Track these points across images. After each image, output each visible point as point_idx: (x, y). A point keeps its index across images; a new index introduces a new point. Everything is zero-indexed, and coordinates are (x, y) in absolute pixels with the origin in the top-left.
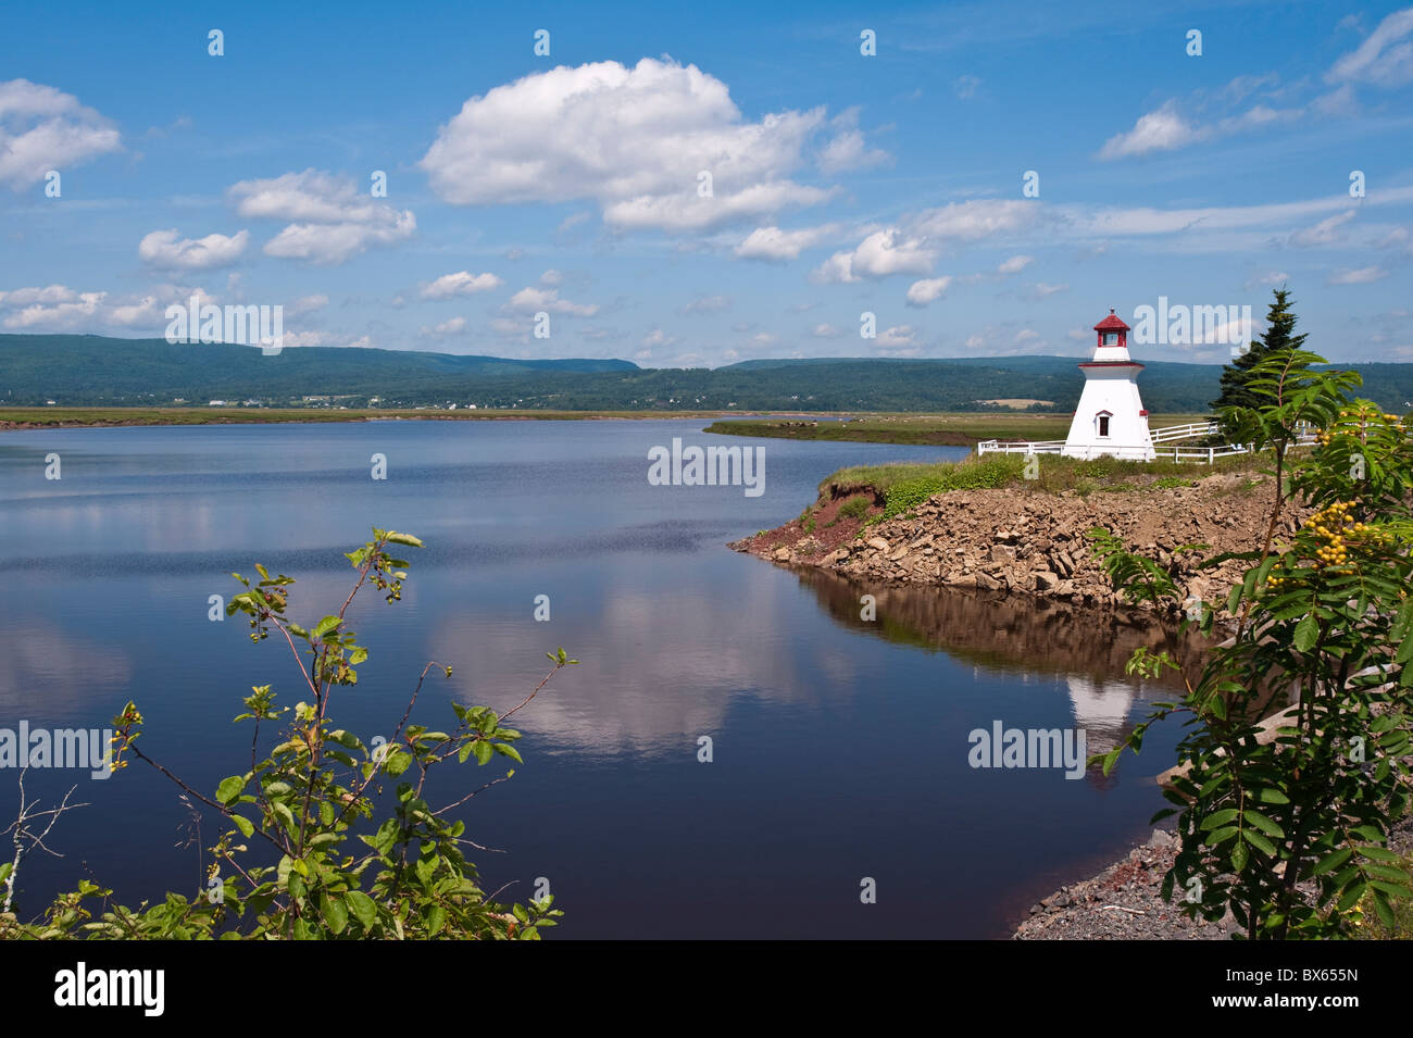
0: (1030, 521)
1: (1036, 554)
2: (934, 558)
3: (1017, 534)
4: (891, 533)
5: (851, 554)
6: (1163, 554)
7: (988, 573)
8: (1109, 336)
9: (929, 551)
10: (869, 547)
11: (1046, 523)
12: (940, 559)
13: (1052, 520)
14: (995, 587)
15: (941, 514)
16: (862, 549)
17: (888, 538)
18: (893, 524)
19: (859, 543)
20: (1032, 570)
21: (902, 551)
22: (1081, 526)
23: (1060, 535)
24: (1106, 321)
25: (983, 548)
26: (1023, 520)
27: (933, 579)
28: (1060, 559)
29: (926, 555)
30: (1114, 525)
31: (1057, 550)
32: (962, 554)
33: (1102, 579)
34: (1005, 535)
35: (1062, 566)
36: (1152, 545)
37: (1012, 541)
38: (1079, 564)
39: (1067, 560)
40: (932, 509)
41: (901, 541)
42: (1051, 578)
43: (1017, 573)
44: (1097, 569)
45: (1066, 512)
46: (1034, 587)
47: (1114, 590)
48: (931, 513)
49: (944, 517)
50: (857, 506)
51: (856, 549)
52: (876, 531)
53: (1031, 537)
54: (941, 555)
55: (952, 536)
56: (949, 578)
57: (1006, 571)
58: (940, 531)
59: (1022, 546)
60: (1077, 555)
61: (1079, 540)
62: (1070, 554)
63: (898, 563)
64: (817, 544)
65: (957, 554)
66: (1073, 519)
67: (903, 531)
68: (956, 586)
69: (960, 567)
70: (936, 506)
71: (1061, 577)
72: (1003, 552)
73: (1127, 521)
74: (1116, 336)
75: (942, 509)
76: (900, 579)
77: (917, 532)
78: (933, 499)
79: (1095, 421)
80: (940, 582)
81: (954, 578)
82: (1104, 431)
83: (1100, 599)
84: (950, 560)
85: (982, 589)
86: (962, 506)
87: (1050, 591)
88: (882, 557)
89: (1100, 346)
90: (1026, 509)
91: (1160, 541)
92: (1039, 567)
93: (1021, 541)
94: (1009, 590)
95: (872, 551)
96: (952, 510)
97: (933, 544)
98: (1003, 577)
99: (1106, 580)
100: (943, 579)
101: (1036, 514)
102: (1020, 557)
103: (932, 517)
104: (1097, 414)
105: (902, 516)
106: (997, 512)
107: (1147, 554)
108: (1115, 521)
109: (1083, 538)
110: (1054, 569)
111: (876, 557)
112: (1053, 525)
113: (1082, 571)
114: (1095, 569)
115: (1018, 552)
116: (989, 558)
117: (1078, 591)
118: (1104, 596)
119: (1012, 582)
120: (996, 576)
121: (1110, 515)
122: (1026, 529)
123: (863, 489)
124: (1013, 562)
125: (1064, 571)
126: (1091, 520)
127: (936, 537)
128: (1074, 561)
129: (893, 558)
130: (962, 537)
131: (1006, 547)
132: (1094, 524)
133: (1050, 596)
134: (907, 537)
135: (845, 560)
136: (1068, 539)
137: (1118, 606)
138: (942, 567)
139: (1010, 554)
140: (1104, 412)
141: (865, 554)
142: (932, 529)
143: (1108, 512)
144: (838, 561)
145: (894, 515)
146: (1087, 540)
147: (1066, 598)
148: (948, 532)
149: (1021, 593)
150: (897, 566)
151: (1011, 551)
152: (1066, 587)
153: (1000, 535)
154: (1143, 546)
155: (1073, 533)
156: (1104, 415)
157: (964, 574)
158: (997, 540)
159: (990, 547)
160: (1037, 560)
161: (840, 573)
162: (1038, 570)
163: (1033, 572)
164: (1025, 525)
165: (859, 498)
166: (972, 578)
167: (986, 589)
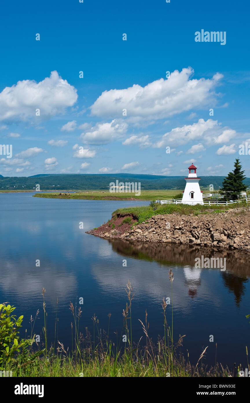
0: (184, 223)
1: (187, 233)
2: (157, 235)
3: (181, 227)
4: (142, 228)
5: (130, 234)
6: (225, 231)
7: (175, 238)
8: (192, 170)
9: (155, 233)
10: (136, 232)
11: (189, 224)
12: (158, 235)
13: (190, 223)
14: (177, 242)
15: (156, 222)
16: (133, 232)
17: (141, 229)
18: (142, 225)
19: (132, 231)
20: (187, 237)
21: (147, 233)
22: (200, 224)
23: (194, 227)
24: (191, 166)
25: (171, 231)
26: (182, 223)
27: (158, 241)
28: (195, 233)
29: (154, 234)
30: (209, 224)
31: (194, 231)
32: (165, 233)
33: (208, 239)
34: (178, 227)
35: (196, 236)
36: (222, 229)
37: (180, 229)
38: (201, 235)
39: (198, 234)
40: (153, 220)
41: (145, 230)
42: (194, 239)
43: (183, 238)
44: (207, 236)
45: (194, 220)
46: (189, 242)
47: (213, 242)
48: (152, 221)
49: (157, 222)
50: (128, 220)
51: (131, 233)
52: (137, 227)
53: (185, 227)
54: (159, 234)
55: (161, 228)
56: (163, 240)
57: (180, 238)
58: (157, 227)
59: (183, 230)
60: (200, 232)
61: (200, 228)
62: (198, 232)
63: (147, 237)
64: (117, 231)
65: (164, 233)
66: (197, 222)
67: (145, 227)
68: (165, 242)
69: (165, 237)
70: (154, 219)
71: (196, 239)
72: (178, 232)
73: (213, 222)
74: (194, 171)
75: (156, 220)
76: (148, 241)
77: (149, 227)
78: (153, 217)
79: (190, 194)
80: (160, 242)
81: (164, 240)
82: (192, 197)
83: (209, 244)
84: (162, 235)
85: (173, 243)
86: (162, 219)
87: (194, 243)
88: (140, 235)
89: (190, 173)
90: (182, 220)
91: (224, 228)
92: (189, 236)
93: (183, 229)
94: (181, 243)
95: (137, 233)
96: (159, 221)
97: (155, 231)
98: (179, 239)
99: (209, 239)
100: (160, 240)
101: (186, 221)
102: (182, 233)
103: (153, 223)
104: (190, 192)
105: (144, 223)
106: (173, 221)
107: (221, 232)
108: (209, 223)
109: (201, 227)
110: (193, 236)
111: (139, 235)
112: (191, 224)
113: (202, 237)
114: (205, 236)
115: (181, 232)
116: (173, 234)
117: (202, 243)
118: (210, 244)
119: (182, 241)
120: (177, 239)
121: (208, 221)
122: (183, 225)
123: (129, 215)
124: (181, 235)
125: (197, 237)
126: (202, 222)
127: (155, 228)
128: (199, 234)
129: (144, 235)
130: (164, 228)
131: (178, 231)
132: (203, 223)
133: (194, 244)
134: (146, 229)
135: (128, 236)
136: (196, 228)
137: (214, 246)
138: (160, 237)
139: (180, 233)
140: (192, 192)
141: (135, 234)
142: (154, 226)
143: (207, 220)
144: (126, 236)
145: (142, 222)
146: (202, 228)
147: (199, 245)
148: (159, 227)
149: (185, 244)
150: (146, 237)
151: (180, 232)
152: (198, 241)
153: (176, 227)
154: (219, 229)
155: (198, 226)
156: (192, 193)
157: (167, 239)
158: (175, 229)
159: (173, 231)
160: (188, 234)
161: (127, 240)
162: (189, 237)
163: (187, 238)
164: (183, 224)
165: (128, 217)
166: (170, 240)
167: (175, 243)
